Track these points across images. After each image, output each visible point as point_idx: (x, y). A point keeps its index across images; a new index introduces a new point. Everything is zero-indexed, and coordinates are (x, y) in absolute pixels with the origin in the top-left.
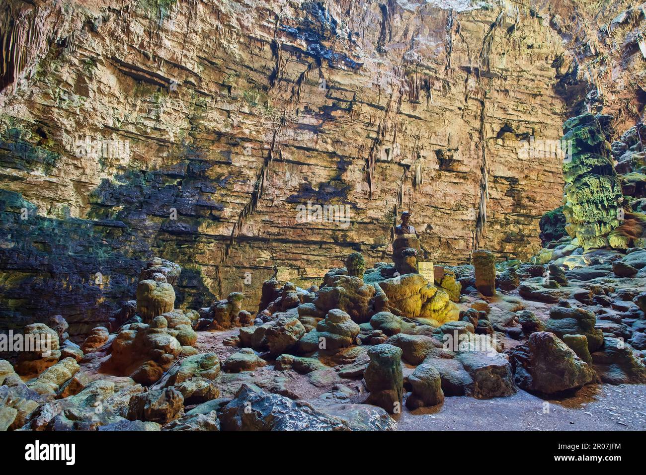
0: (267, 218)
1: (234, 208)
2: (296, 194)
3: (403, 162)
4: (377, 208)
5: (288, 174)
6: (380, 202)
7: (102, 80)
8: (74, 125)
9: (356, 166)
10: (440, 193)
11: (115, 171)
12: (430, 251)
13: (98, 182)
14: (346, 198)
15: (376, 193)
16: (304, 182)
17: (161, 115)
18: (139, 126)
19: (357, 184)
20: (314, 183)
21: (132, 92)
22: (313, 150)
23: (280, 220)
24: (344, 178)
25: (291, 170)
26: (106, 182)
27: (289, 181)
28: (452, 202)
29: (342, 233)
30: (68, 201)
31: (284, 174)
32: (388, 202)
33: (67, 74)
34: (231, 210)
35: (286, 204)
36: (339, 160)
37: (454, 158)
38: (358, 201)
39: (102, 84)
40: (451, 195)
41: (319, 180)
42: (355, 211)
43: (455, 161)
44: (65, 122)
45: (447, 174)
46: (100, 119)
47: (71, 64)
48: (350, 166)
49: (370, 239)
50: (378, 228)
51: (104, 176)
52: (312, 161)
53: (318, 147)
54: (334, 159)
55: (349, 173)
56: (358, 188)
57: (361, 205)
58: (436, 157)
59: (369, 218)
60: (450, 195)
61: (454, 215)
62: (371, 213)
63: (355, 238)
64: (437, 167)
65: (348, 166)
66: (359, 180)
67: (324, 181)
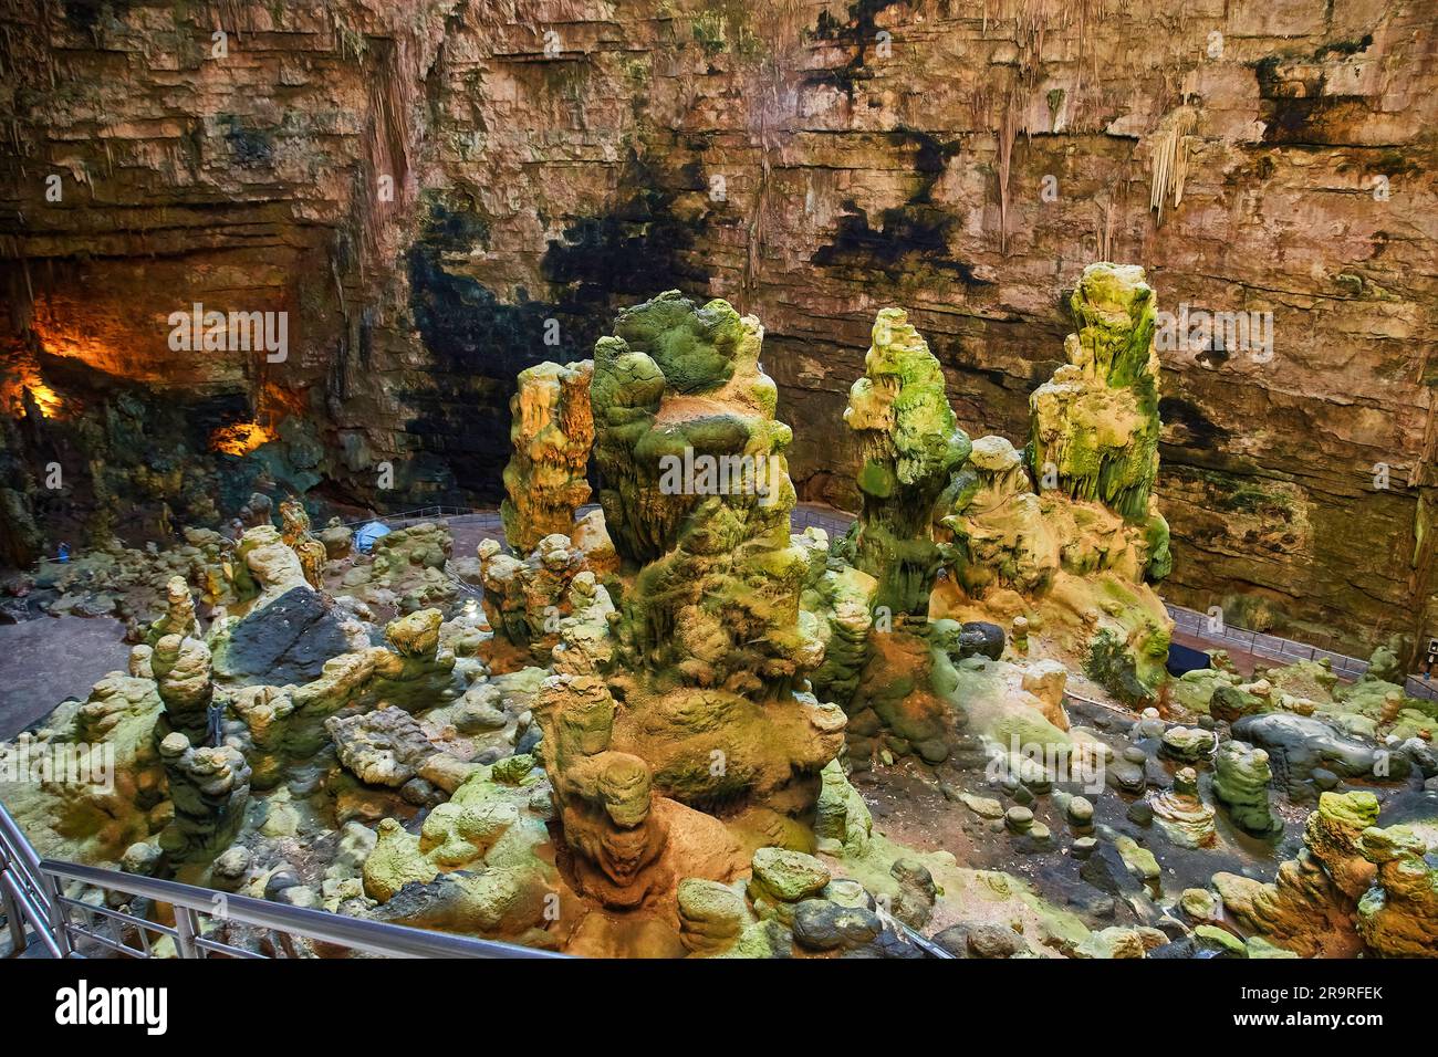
0: (783, 297)
1: (726, 278)
2: (830, 244)
3: (1113, 129)
4: (1030, 282)
5: (810, 196)
6: (1038, 264)
7: (495, 98)
8: (490, 177)
9: (969, 158)
10: (1260, 234)
11: (562, 226)
12: (1227, 427)
13: (545, 248)
14: (946, 251)
15: (1020, 237)
16: (844, 213)
17: (585, 118)
18: (565, 147)
19: (973, 211)
20: (871, 212)
21: (543, 92)
22: (850, 131)
23: (809, 303)
24: (936, 196)
25: (817, 184)
26: (553, 244)
27: (811, 214)
28: (1318, 270)
29: (949, 341)
30: (522, 279)
31: (802, 196)
32: (1064, 265)
33: (459, 111)
34: (721, 281)
35: (813, 268)
36: (918, 146)
37: (1329, 89)
38: (973, 260)
39: (498, 104)
40: (1311, 244)
41: (881, 205)
42: (964, 287)
43: (1333, 101)
44: (478, 177)
45: (1299, 157)
46: (513, 156)
47: (458, 93)
48: (954, 159)
49: (1022, 362)
50: (1043, 337)
51: (550, 235)
52: (854, 160)
53: (856, 123)
54: (904, 148)
55: (951, 180)
56: (974, 225)
57: (983, 271)
58: (1255, 92)
59: (1005, 308)
60: (1304, 239)
61: (1339, 315)
62: (1012, 295)
63: (979, 356)
64: (1256, 131)
65: (948, 160)
66: (975, 199)
67: (893, 205)
